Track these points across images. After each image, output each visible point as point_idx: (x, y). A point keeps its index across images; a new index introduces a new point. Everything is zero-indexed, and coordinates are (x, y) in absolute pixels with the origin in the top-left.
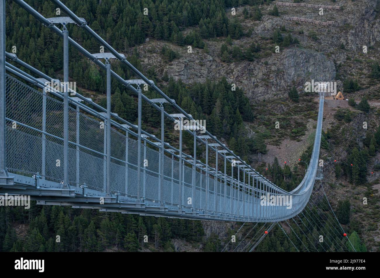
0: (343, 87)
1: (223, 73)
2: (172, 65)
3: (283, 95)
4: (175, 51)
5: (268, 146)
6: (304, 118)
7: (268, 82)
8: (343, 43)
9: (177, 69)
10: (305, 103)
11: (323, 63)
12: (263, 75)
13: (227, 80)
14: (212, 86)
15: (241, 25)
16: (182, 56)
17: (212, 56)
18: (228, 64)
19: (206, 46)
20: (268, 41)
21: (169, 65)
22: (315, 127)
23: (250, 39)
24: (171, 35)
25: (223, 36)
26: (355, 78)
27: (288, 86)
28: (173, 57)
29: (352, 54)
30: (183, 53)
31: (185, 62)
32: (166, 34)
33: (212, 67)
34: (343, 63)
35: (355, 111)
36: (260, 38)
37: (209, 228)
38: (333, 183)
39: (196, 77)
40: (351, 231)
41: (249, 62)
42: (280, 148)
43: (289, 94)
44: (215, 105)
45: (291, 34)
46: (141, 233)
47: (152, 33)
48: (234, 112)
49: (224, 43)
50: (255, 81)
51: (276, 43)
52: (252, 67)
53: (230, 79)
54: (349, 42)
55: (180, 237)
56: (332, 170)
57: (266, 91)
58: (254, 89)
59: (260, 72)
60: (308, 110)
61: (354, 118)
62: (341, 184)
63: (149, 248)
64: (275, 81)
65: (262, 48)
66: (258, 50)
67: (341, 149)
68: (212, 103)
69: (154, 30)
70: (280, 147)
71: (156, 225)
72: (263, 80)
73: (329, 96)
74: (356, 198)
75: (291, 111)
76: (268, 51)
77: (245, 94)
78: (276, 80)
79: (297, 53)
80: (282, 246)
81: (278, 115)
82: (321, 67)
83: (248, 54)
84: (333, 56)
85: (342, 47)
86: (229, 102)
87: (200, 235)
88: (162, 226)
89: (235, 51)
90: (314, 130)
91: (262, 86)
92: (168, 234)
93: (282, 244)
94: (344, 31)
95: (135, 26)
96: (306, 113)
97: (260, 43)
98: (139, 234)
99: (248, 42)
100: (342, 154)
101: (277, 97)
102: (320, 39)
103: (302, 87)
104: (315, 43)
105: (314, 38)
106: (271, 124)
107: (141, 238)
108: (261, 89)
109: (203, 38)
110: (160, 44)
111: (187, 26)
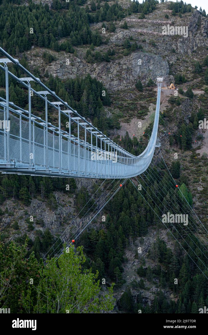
0: (174, 80)
1: (88, 71)
2: (51, 65)
3: (131, 86)
4: (53, 55)
5: (121, 123)
6: (146, 103)
7: (121, 77)
8: (174, 49)
9: (55, 69)
10: (147, 92)
11: (160, 63)
12: (117, 72)
13: (91, 76)
14: (80, 81)
15: (101, 36)
16: (58, 59)
17: (80, 59)
18: (92, 64)
19: (75, 51)
20: (120, 47)
21: (49, 65)
22: (155, 109)
23: (107, 46)
24: (50, 43)
25: (87, 44)
26: (183, 73)
27: (135, 80)
28: (52, 59)
29: (181, 56)
30: (59, 57)
31: (61, 63)
32: (47, 43)
33: (80, 66)
34: (174, 63)
35: (184, 97)
36: (115, 45)
37: (80, 183)
38: (168, 149)
39: (68, 74)
40: (181, 183)
41: (107, 63)
42: (130, 125)
43: (136, 85)
44: (83, 94)
45: (137, 42)
46: (31, 188)
47: (36, 42)
48: (96, 99)
49: (88, 49)
50: (112, 76)
51: (126, 49)
52: (109, 66)
53: (93, 75)
54: (179, 47)
55: (59, 190)
56: (167, 140)
57: (119, 83)
58: (111, 82)
59: (114, 69)
60: (150, 97)
61: (183, 102)
62: (173, 150)
63: (37, 198)
64: (126, 77)
65: (116, 53)
66: (113, 54)
67: (173, 125)
68: (80, 93)
69: (37, 40)
70: (130, 124)
71: (42, 181)
72: (117, 75)
73: (164, 87)
74: (184, 160)
75: (137, 98)
76: (120, 55)
77: (104, 86)
78: (126, 76)
79: (142, 55)
80: (132, 195)
81: (128, 101)
82: (159, 66)
83: (106, 57)
84: (167, 58)
85: (174, 51)
86: (93, 92)
87: (74, 188)
88: (46, 182)
89: (96, 55)
90: (154, 111)
91: (116, 80)
92: (51, 188)
93: (132, 193)
94: (175, 40)
95: (24, 37)
96: (148, 99)
97: (114, 49)
98: (30, 189)
99: (106, 48)
100: (174, 128)
101: (127, 88)
102: (157, 46)
103: (145, 80)
104: (154, 49)
105: (153, 44)
106: (123, 107)
107: (31, 191)
108: (115, 82)
109: (73, 46)
110: (43, 50)
111: (62, 37)
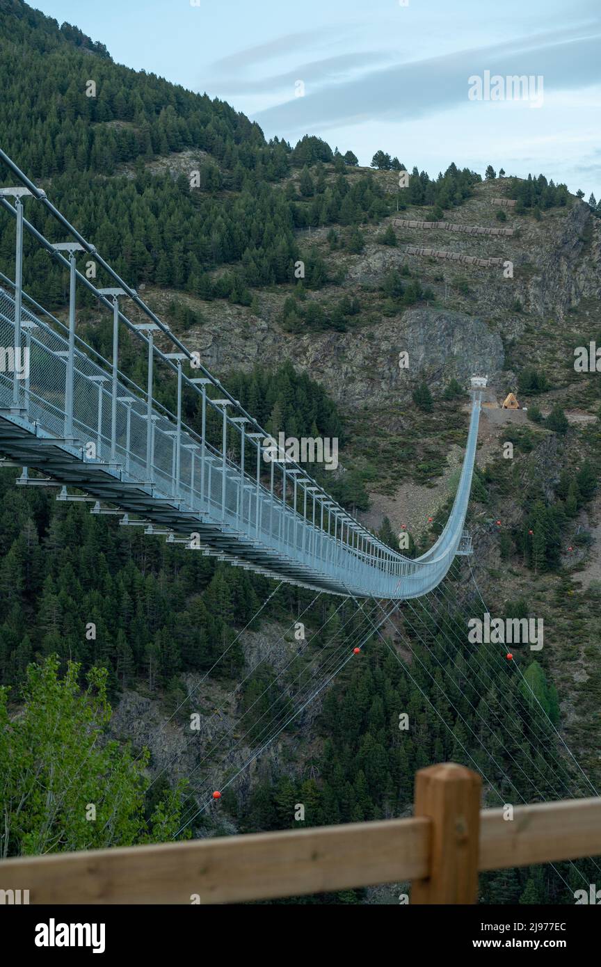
0: (518, 384)
1: (286, 353)
2: (188, 336)
3: (402, 398)
4: (194, 310)
5: (371, 495)
6: (441, 442)
7: (373, 373)
8: (518, 301)
9: (198, 345)
10: (444, 414)
11: (479, 338)
12: (365, 358)
13: (294, 367)
14: (265, 378)
15: (323, 262)
16: (208, 320)
17: (267, 322)
18: (298, 336)
19: (255, 299)
20: (374, 294)
21: (184, 336)
22: (461, 461)
23: (340, 289)
24: (187, 278)
25: (288, 282)
26: (541, 367)
27: (411, 381)
28: (190, 321)
29: (536, 321)
30: (210, 314)
31: (214, 331)
32: (179, 277)
33: (265, 342)
34: (518, 339)
35: (541, 430)
36: (360, 288)
37: (255, 653)
38: (496, 568)
39: (234, 360)
40: (528, 661)
41: (338, 334)
42: (395, 500)
43: (414, 396)
44: (271, 415)
45: (420, 281)
46: (123, 661)
47: (151, 275)
48: (306, 429)
49: (289, 295)
50: (350, 370)
51: (390, 297)
52: (343, 343)
53: (299, 365)
54: (531, 298)
55: (197, 670)
56: (495, 543)
57: (369, 389)
58: (347, 385)
59: (358, 353)
60: (450, 428)
61: (538, 444)
62: (510, 571)
63: (137, 689)
64: (387, 372)
65: (363, 308)
66: (354, 311)
67: (512, 503)
68: (264, 411)
69: (155, 269)
70: (396, 498)
71: (151, 644)
72: (364, 368)
73: (490, 402)
74: (539, 598)
75: (417, 429)
76: (374, 313)
77: (329, 394)
78: (389, 369)
79: (431, 317)
80: (394, 689)
81: (392, 436)
82: (476, 346)
83: (336, 318)
84: (500, 325)
85: (518, 308)
86: (298, 411)
87: (237, 666)
88: (162, 647)
89: (311, 312)
90: (460, 465)
91: (361, 381)
92: (174, 662)
93: (395, 684)
94: (522, 278)
95: (119, 259)
96: (445, 433)
97: (358, 298)
98: (119, 663)
99: (336, 295)
100: (514, 513)
101: (391, 401)
102: (474, 292)
103: (438, 383)
104: (465, 300)
105: (463, 289)
106: (378, 453)
107: (122, 669)
108: (359, 387)
109: (249, 286)
110: (169, 296)
111: (219, 263)
